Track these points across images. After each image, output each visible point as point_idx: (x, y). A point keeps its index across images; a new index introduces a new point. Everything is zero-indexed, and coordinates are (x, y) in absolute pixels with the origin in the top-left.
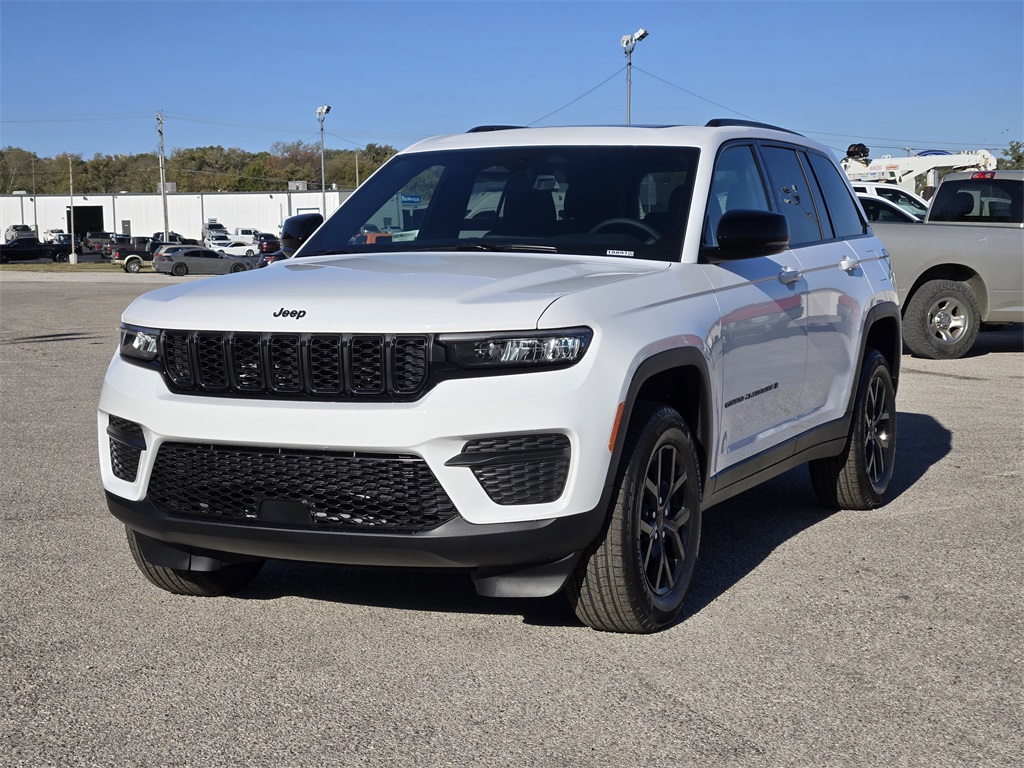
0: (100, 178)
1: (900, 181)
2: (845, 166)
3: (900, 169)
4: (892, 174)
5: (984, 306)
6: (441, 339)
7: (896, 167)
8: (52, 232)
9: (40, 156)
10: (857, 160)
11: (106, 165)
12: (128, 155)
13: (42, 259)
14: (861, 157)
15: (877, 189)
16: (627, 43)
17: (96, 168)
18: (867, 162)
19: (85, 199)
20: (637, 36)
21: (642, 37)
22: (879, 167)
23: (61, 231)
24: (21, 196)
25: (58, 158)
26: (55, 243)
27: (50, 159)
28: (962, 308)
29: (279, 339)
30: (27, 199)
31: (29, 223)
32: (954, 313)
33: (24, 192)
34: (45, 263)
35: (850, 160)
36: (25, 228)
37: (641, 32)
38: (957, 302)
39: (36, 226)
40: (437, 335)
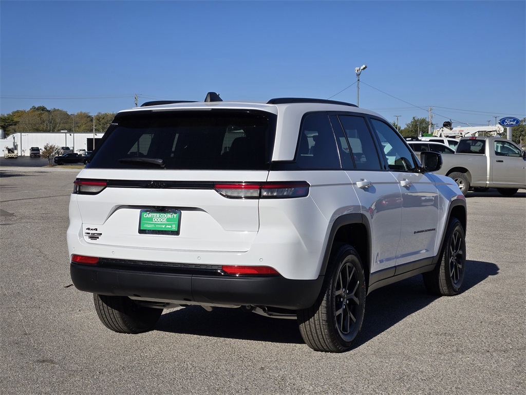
0: (100, 124)
1: (465, 136)
2: (442, 130)
3: (464, 132)
4: (461, 134)
5: (471, 181)
7: (462, 131)
8: (80, 150)
9: (69, 113)
10: (447, 128)
11: (103, 118)
12: (112, 113)
13: (79, 163)
14: (449, 127)
15: (448, 141)
16: (358, 71)
17: (98, 120)
18: (451, 129)
19: (96, 135)
20: (362, 68)
21: (364, 68)
23: (84, 150)
24: (66, 133)
25: (78, 114)
26: (83, 155)
27: (74, 115)
28: (463, 181)
30: (68, 135)
31: (70, 146)
32: (461, 183)
33: (66, 131)
34: (80, 165)
35: (444, 128)
36: (68, 148)
37: (364, 66)
38: (461, 180)
39: (73, 148)
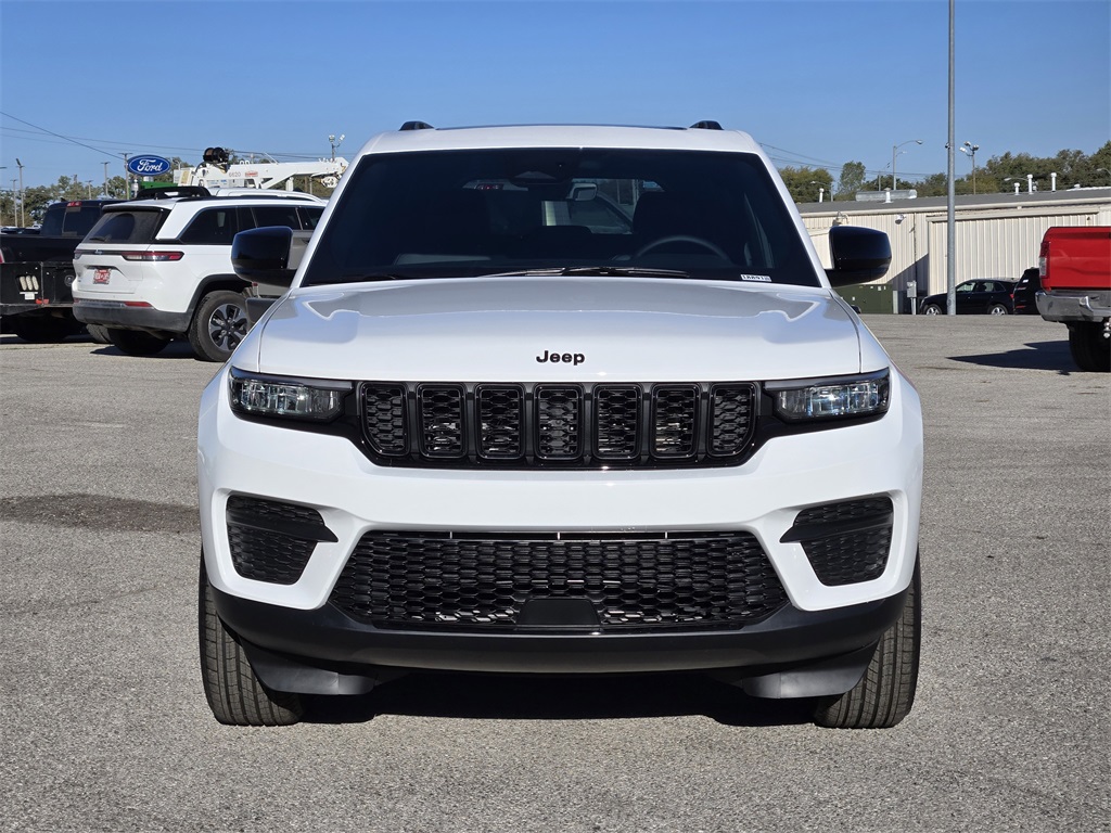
1: (260, 187)
2: (204, 171)
3: (259, 176)
4: (251, 181)
6: (768, 386)
7: (255, 174)
10: (215, 165)
14: (219, 162)
18: (226, 168)
22: (238, 174)
29: (550, 392)
35: (208, 165)
40: (763, 383)
